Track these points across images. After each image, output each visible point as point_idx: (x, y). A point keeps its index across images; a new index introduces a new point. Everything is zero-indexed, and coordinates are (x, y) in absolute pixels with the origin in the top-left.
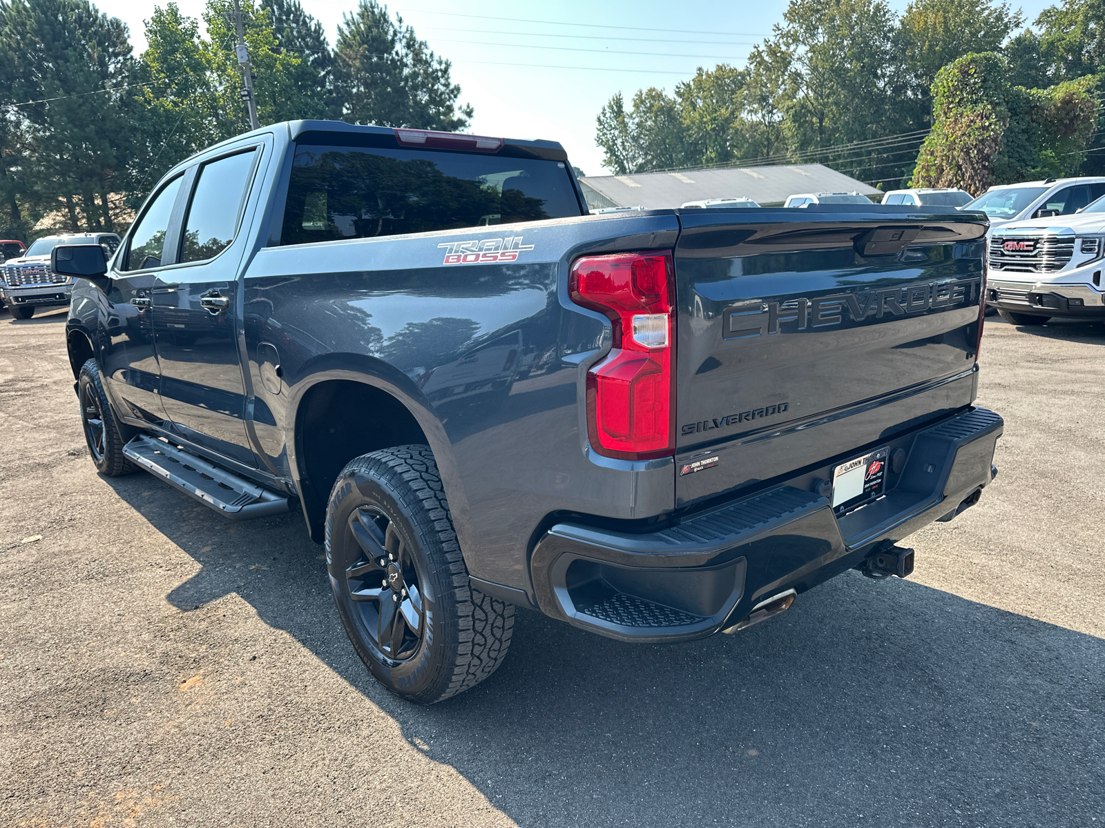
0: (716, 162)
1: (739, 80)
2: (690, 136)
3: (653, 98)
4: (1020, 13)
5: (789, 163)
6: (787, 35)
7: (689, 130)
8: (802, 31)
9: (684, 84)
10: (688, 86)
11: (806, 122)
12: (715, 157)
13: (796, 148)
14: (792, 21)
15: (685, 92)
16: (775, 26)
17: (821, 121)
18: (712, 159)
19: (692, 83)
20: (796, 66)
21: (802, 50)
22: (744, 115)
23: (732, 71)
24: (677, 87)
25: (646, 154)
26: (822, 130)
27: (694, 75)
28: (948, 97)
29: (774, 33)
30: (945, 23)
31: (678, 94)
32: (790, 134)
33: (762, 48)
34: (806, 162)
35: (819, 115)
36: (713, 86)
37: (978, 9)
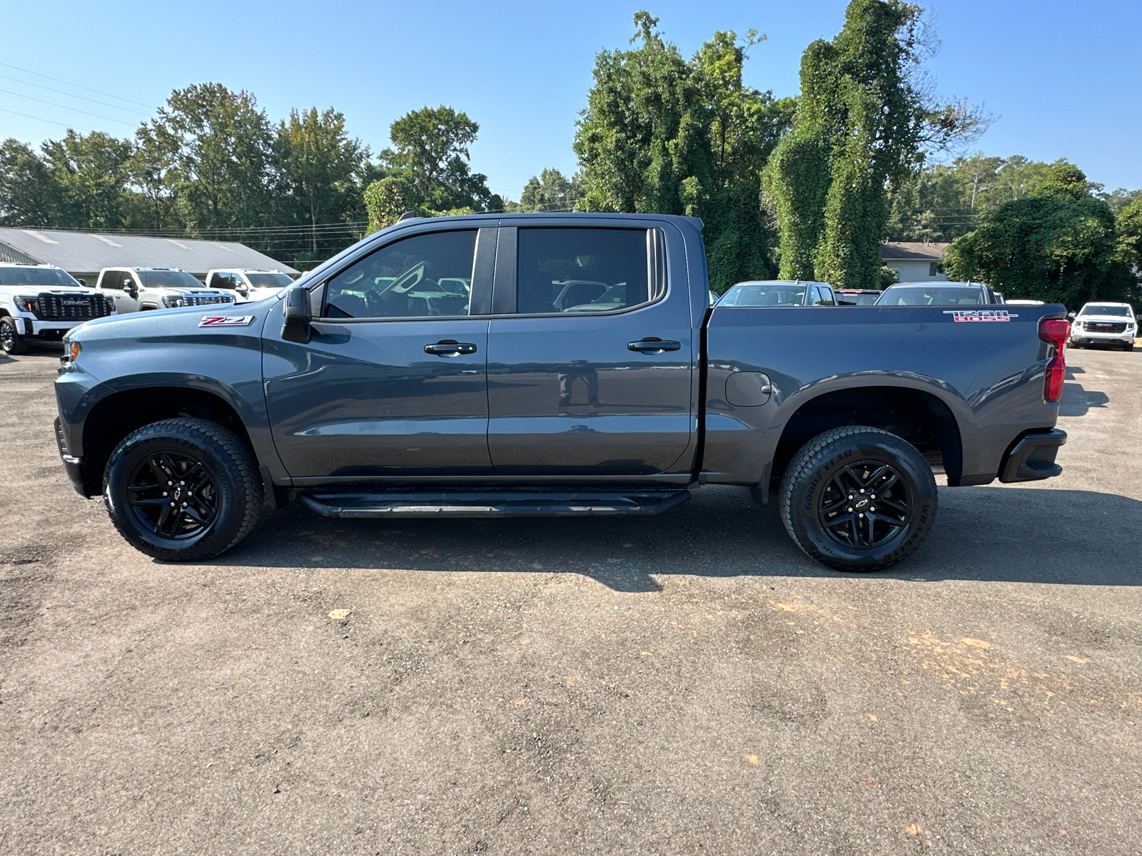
0: (106, 227)
1: (123, 151)
2: (71, 197)
3: (16, 150)
4: (368, 148)
5: (190, 238)
6: (173, 120)
7: (69, 190)
8: (188, 120)
9: (52, 143)
10: (58, 146)
11: (201, 202)
12: (105, 222)
13: (195, 225)
14: (176, 108)
15: (54, 150)
16: (159, 108)
17: (215, 203)
18: (101, 223)
19: (63, 144)
20: (186, 151)
21: (189, 137)
22: (127, 186)
23: (114, 141)
24: (44, 144)
25: (11, 208)
26: (217, 212)
27: (65, 135)
28: (380, 207)
29: (159, 115)
30: (317, 143)
31: (46, 150)
32: (187, 212)
33: (150, 126)
34: (206, 238)
35: (213, 198)
36: (92, 151)
37: (339, 138)
